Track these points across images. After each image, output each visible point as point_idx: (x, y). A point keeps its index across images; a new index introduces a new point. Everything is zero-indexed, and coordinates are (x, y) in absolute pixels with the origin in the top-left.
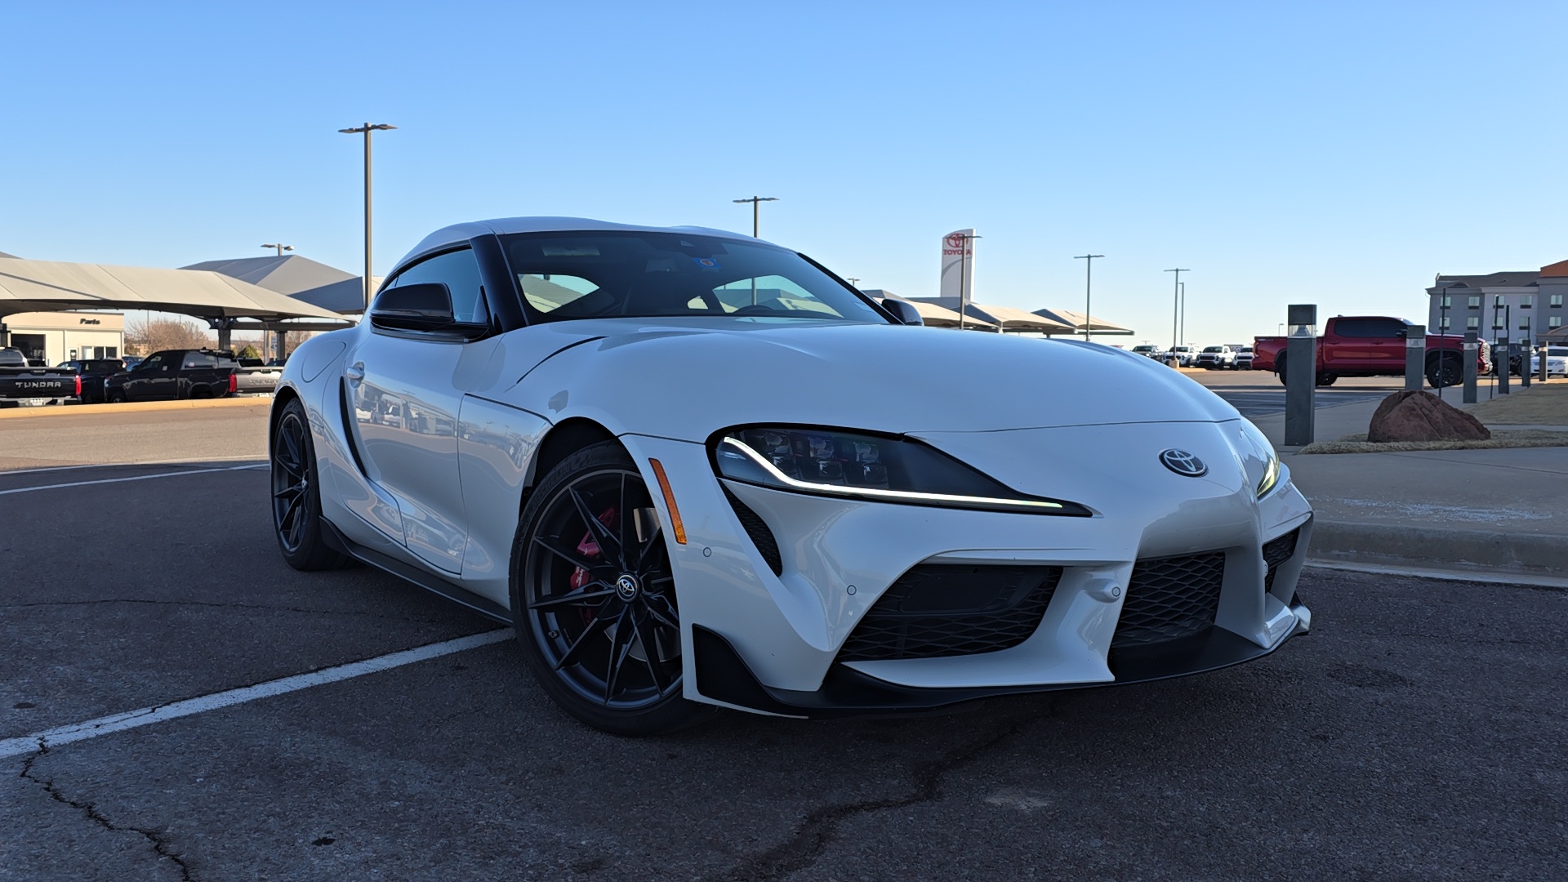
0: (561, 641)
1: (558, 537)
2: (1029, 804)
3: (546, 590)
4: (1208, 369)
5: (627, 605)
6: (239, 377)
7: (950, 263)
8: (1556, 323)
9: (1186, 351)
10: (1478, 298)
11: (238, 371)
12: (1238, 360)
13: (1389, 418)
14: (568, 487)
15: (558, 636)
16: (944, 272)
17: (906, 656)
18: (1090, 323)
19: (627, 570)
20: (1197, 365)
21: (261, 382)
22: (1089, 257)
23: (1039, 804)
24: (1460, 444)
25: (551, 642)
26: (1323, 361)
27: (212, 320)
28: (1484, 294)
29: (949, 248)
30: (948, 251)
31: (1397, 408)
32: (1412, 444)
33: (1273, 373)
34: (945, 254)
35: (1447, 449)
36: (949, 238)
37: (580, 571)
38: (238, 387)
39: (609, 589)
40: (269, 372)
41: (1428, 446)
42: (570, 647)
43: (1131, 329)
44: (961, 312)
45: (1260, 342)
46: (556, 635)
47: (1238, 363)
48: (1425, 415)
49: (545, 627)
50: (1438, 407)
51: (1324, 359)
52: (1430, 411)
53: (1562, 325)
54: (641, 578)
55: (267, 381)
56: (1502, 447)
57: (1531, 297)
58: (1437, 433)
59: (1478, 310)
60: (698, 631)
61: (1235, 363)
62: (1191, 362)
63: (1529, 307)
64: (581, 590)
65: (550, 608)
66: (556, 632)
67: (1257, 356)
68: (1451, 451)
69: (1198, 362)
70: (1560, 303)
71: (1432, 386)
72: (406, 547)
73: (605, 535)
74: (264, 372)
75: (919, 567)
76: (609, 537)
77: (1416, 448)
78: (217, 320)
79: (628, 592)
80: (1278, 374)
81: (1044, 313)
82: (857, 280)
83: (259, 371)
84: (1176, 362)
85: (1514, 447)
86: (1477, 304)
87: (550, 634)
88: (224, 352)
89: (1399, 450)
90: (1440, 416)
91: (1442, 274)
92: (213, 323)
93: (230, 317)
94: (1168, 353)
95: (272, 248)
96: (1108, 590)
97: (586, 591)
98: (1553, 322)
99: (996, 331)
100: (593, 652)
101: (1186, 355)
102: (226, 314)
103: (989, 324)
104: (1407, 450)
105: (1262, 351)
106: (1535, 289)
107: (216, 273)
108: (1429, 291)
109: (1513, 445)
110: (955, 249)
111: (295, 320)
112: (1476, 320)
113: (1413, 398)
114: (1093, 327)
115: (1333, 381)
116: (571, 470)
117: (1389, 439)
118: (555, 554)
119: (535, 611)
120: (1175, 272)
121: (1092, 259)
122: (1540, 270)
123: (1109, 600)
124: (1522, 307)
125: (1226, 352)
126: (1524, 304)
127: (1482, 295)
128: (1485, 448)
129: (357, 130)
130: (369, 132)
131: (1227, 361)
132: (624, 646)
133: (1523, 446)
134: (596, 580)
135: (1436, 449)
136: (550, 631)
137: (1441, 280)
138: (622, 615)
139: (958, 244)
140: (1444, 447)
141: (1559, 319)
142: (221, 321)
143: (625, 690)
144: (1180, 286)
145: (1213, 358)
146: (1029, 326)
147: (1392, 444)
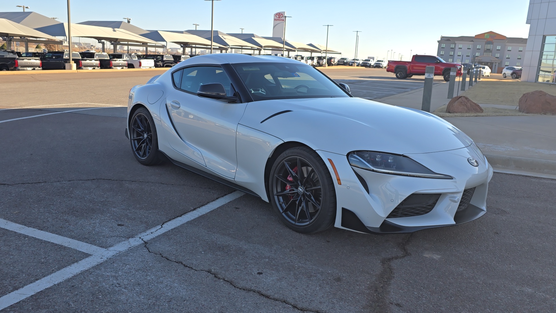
0: (283, 205)
1: (282, 175)
2: (436, 257)
3: (279, 190)
4: (366, 67)
5: (301, 196)
6: (19, 61)
7: (277, 23)
8: (478, 55)
9: (358, 60)
10: (454, 45)
11: (18, 59)
12: (376, 65)
13: (454, 105)
14: (283, 161)
15: (283, 203)
16: (274, 27)
17: (400, 217)
18: (327, 49)
19: (300, 185)
20: (362, 66)
21: (27, 63)
22: (328, 26)
23: (439, 257)
24: (475, 114)
25: (281, 205)
26: (410, 70)
27: (3, 37)
28: (456, 44)
29: (276, 18)
30: (276, 19)
31: (457, 102)
32: (461, 114)
33: (394, 73)
34: (275, 20)
35: (472, 116)
36: (277, 14)
37: (288, 185)
38: (19, 65)
39: (296, 190)
40: (30, 59)
41: (466, 115)
42: (286, 206)
43: (340, 52)
44: (284, 44)
45: (390, 62)
46: (282, 203)
47: (376, 66)
48: (465, 104)
49: (279, 201)
50: (469, 102)
51: (411, 69)
52: (467, 103)
53: (480, 56)
54: (304, 188)
55: (30, 63)
56: (488, 116)
57: (471, 45)
58: (468, 110)
59: (453, 49)
60: (344, 210)
61: (375, 65)
62: (360, 64)
63: (470, 49)
64: (288, 191)
65: (280, 195)
66: (282, 202)
67: (389, 67)
68: (473, 117)
69: (362, 64)
70: (480, 48)
71: (444, 80)
72: (206, 166)
73: (294, 175)
74: (29, 59)
75: (413, 194)
76: (295, 175)
77: (463, 116)
78: (5, 37)
79: (301, 192)
80: (395, 74)
81: (311, 45)
82: (243, 29)
83: (27, 59)
84: (355, 65)
85: (492, 116)
86: (453, 47)
87: (280, 203)
88: (11, 51)
89: (458, 116)
90: (469, 105)
91: (443, 36)
92: (4, 38)
93: (10, 36)
94: (352, 61)
95: (21, 7)
96: (456, 199)
97: (290, 191)
98: (477, 54)
99: (294, 51)
100: (291, 208)
101: (358, 62)
102: (9, 35)
103: (291, 48)
104: (460, 116)
105: (390, 66)
106: (472, 43)
107: (6, 19)
108: (438, 42)
109: (491, 115)
110: (278, 19)
111: (38, 39)
112: (453, 52)
113: (462, 99)
114: (328, 51)
115: (412, 76)
116: (284, 156)
117: (454, 112)
118: (281, 181)
119: (276, 196)
120: (357, 32)
121: (329, 26)
122: (474, 36)
123: (455, 202)
124: (468, 49)
125: (372, 61)
126: (468, 48)
127: (455, 44)
128: (483, 116)
131: (372, 64)
132: (300, 207)
133: (494, 116)
134: (293, 188)
135: (468, 116)
136: (280, 202)
137: (443, 38)
138: (299, 198)
139: (280, 17)
140: (471, 116)
141: (479, 53)
142: (7, 38)
143: (301, 220)
144: (358, 37)
145: (367, 63)
146: (305, 50)
147: (455, 114)
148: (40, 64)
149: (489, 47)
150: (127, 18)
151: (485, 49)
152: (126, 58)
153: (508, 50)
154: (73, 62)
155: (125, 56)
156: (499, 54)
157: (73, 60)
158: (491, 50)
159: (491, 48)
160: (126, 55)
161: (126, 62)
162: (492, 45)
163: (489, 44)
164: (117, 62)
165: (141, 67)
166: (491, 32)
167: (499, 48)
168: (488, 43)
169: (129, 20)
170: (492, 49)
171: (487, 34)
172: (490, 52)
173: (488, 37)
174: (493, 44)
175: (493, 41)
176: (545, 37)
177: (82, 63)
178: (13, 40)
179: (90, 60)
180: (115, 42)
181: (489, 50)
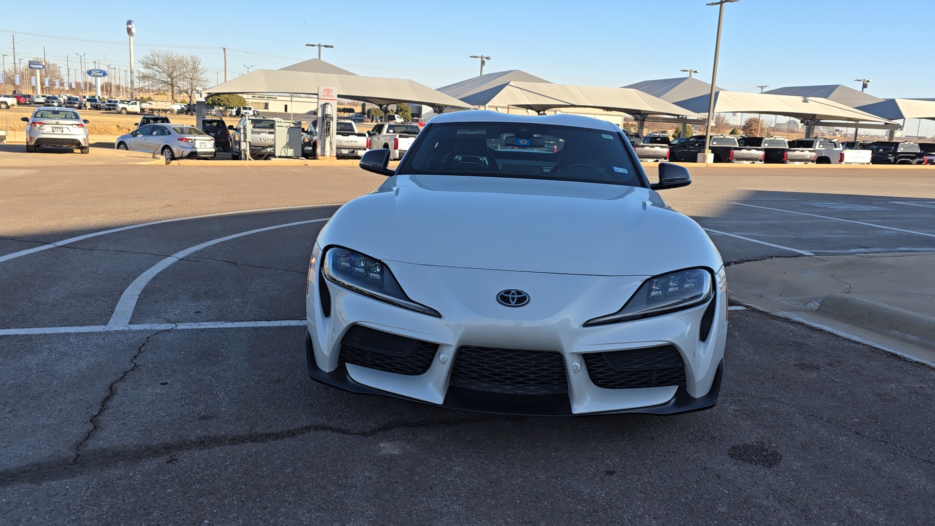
27: (635, 116)
75: (356, 326)
93: (645, 114)
95: (684, 72)
102: (642, 113)
107: (635, 89)
129: (717, 4)
130: (723, 4)
142: (639, 116)
148: (666, 153)
150: (862, 79)
152: (819, 147)
154: (711, 150)
155: (818, 143)
157: (710, 148)
160: (820, 141)
161: (814, 154)
164: (797, 153)
165: (843, 163)
169: (865, 82)
177: (734, 154)
178: (648, 119)
179: (747, 150)
180: (810, 120)
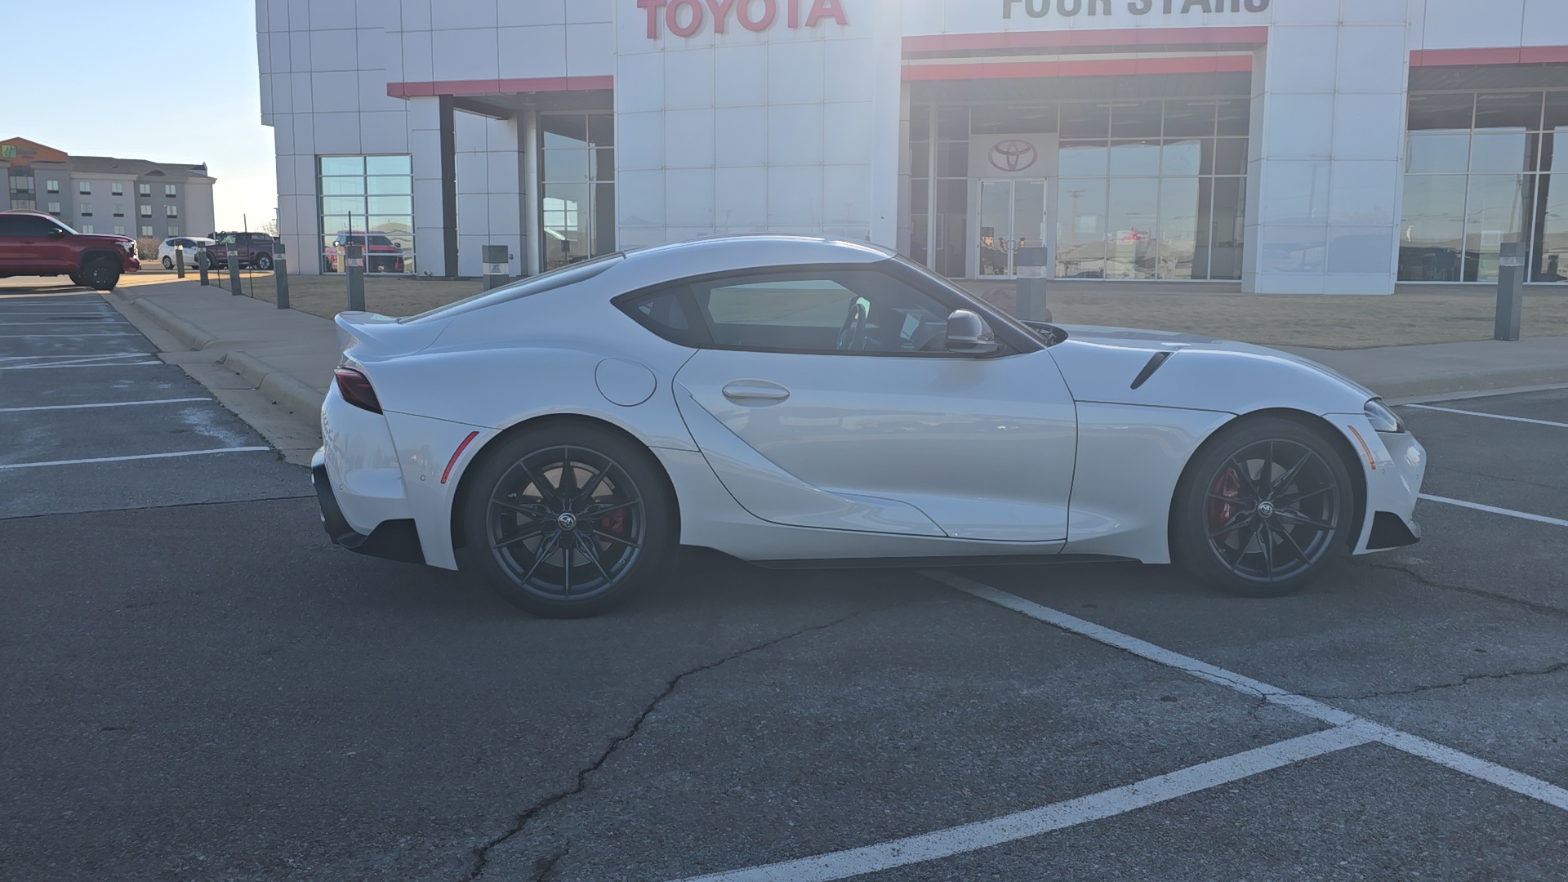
60: (1378, 515)
72: (947, 536)
149: (22, 182)
151: (10, 189)
153: (82, 193)
156: (59, 204)
158: (30, 192)
159: (31, 187)
162: (31, 179)
163: (21, 175)
166: (18, 141)
167: (52, 185)
168: (17, 171)
170: (34, 189)
171: (9, 147)
172: (29, 200)
173: (14, 155)
174: (33, 176)
175: (33, 166)
176: (320, 159)
181: (25, 191)
